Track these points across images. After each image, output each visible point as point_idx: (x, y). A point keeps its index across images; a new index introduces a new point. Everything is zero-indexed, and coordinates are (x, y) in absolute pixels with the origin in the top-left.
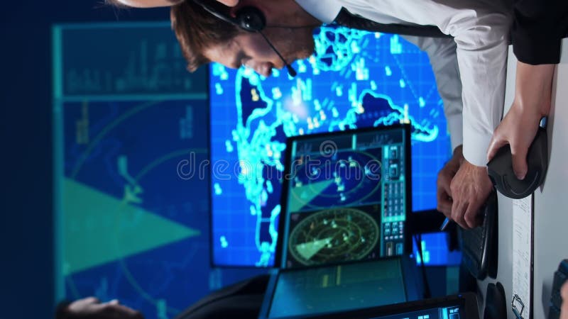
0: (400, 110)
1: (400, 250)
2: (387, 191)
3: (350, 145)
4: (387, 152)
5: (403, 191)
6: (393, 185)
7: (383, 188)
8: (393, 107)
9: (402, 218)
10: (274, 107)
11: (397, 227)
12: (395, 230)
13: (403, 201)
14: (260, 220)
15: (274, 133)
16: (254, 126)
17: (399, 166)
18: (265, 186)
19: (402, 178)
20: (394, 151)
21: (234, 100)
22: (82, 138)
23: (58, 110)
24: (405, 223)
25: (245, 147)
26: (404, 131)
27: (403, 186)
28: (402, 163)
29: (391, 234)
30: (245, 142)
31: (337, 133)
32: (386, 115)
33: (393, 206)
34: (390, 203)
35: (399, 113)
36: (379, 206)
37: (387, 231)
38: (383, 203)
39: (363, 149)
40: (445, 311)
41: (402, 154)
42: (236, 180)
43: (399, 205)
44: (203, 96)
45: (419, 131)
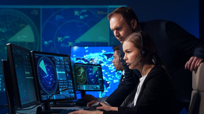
0: (107, 90)
1: (79, 89)
2: (90, 86)
3: (100, 78)
4: (98, 86)
5: (90, 89)
6: (91, 88)
7: (91, 85)
8: (107, 88)
9: (85, 89)
10: (107, 61)
11: (83, 88)
12: (82, 88)
13: (88, 89)
14: (81, 58)
15: (101, 61)
16: (103, 57)
17: (95, 89)
18: (89, 59)
19: (93, 89)
20: (98, 88)
21: (109, 52)
22: (99, 12)
23: (106, 6)
24: (83, 90)
25: (98, 54)
26: (103, 90)
27: (91, 89)
28: (96, 89)
29: (81, 87)
30: (99, 54)
31: (102, 75)
32: (105, 87)
33: (87, 87)
34: (88, 87)
35: (106, 90)
36: (87, 84)
37: (82, 86)
38: (88, 85)
39: (99, 81)
40: (74, 94)
41: (98, 89)
42: (91, 52)
43: (87, 89)
44: (109, 45)
45: (102, 94)
